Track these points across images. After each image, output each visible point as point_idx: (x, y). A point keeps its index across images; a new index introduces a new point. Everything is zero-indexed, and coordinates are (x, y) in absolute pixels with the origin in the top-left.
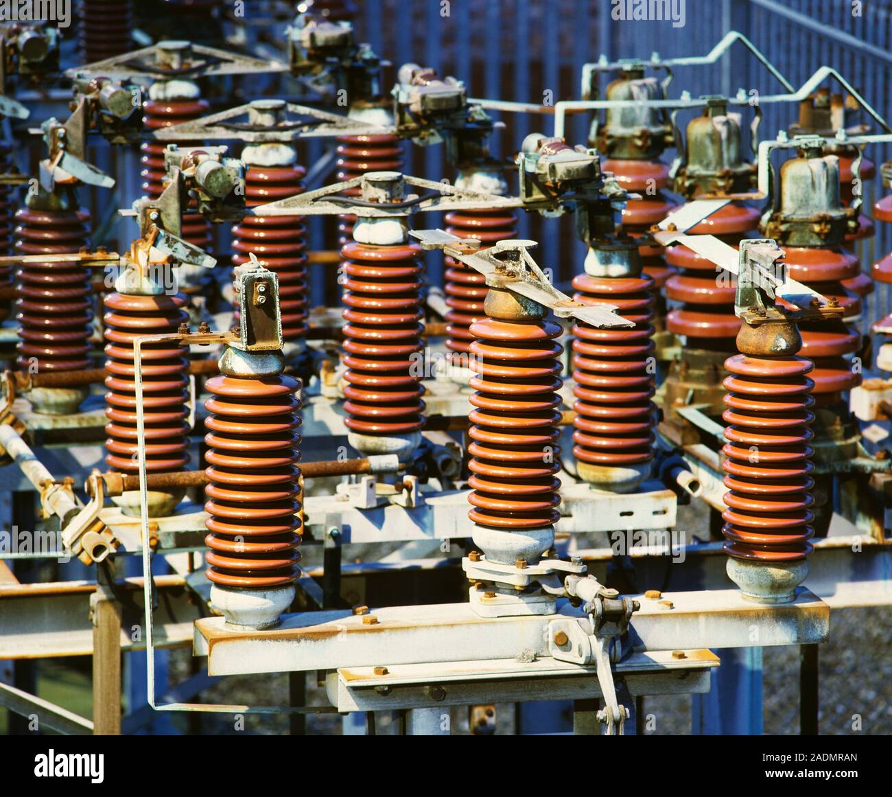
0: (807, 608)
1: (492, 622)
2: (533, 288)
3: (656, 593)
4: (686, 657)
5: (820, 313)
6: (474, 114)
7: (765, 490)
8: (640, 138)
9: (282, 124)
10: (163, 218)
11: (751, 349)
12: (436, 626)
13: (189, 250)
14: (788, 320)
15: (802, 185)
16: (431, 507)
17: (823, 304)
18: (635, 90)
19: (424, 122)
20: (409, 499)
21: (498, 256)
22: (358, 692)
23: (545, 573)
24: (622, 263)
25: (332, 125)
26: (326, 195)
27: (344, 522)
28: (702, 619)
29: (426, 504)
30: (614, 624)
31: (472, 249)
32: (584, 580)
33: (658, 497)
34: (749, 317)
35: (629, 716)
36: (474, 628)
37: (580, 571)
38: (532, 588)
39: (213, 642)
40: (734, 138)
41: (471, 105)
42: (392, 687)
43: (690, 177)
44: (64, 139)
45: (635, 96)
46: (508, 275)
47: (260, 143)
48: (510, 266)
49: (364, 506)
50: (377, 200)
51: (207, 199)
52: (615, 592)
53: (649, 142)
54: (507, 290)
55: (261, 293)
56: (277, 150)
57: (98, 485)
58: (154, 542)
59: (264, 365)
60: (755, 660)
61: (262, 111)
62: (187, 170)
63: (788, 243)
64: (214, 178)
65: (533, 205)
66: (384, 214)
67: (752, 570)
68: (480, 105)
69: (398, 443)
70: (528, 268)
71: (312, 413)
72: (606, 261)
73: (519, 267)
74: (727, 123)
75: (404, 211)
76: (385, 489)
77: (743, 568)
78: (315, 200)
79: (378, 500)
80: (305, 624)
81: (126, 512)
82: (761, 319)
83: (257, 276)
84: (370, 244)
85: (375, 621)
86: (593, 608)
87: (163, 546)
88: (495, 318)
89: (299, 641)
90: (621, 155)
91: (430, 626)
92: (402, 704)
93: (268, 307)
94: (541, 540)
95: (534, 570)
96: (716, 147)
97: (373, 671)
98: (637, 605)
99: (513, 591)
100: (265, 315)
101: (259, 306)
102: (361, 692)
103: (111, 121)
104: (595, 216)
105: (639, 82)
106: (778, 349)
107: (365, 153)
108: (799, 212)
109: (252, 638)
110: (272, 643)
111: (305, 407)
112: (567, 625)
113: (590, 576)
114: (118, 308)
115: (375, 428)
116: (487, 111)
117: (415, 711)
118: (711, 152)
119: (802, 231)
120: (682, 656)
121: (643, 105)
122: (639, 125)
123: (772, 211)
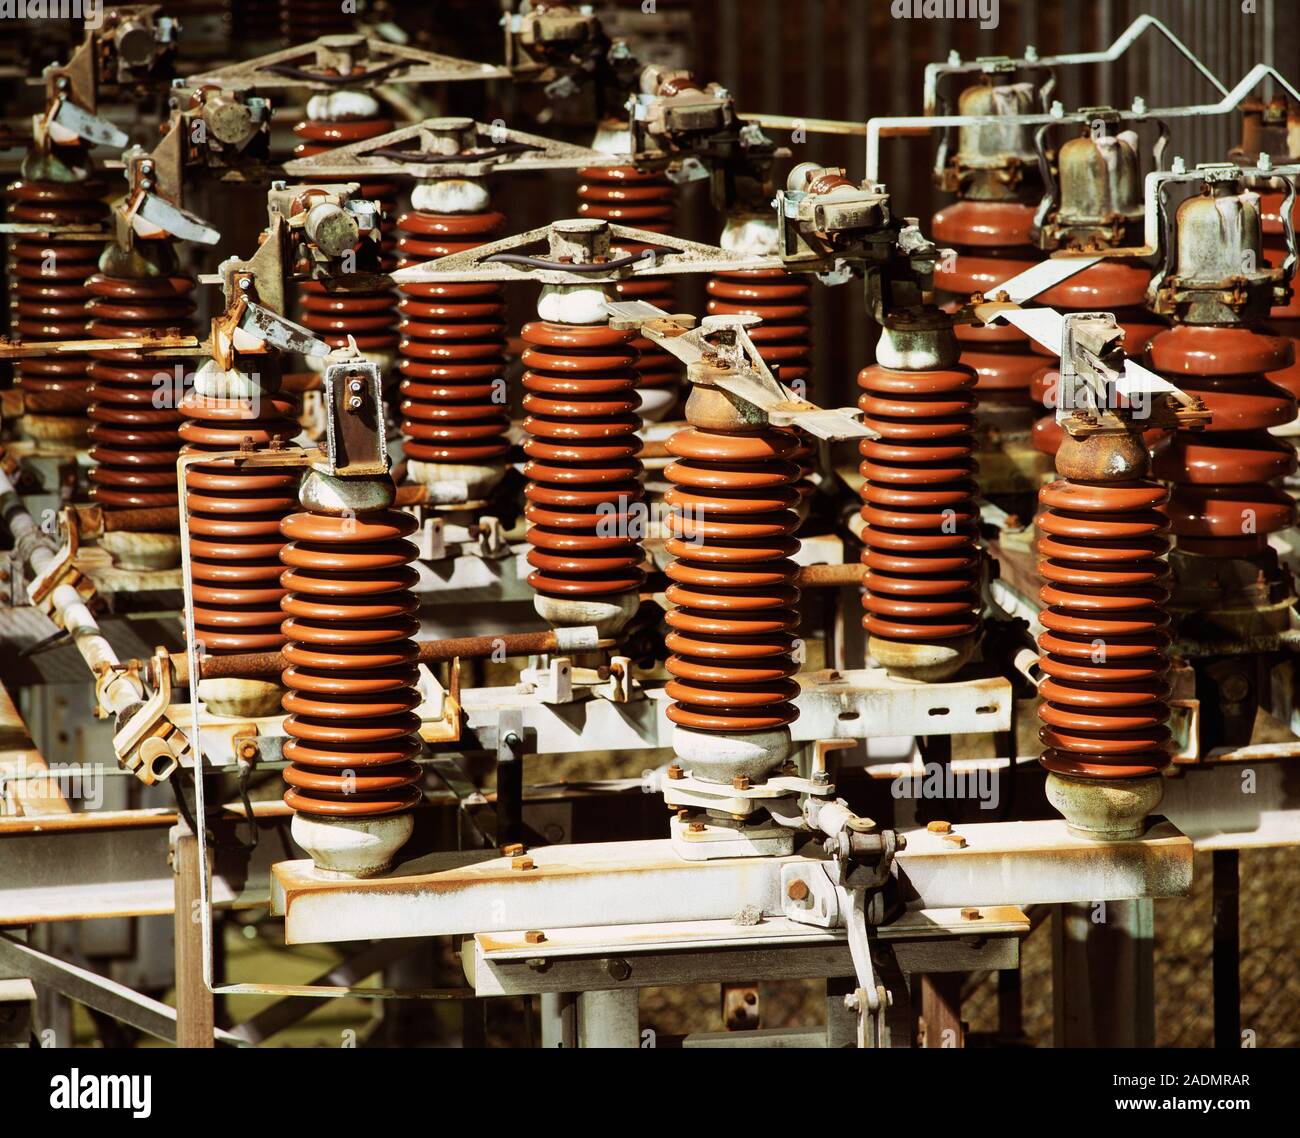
0: (1160, 847)
1: (699, 867)
2: (752, 384)
3: (944, 824)
4: (980, 917)
5: (1177, 419)
6: (747, 136)
7: (1098, 676)
8: (1006, 169)
9: (468, 153)
10: (258, 285)
11: (1076, 472)
12: (618, 872)
13: (291, 333)
14: (1128, 430)
15: (1206, 236)
16: (653, 701)
17: (1183, 406)
18: (1000, 101)
19: (675, 148)
20: (620, 690)
21: (709, 338)
22: (503, 967)
23: (775, 795)
24: (928, 350)
25: (541, 153)
26: (498, 253)
27: (527, 723)
28: (1006, 862)
29: (646, 697)
30: (870, 870)
31: (681, 328)
32: (830, 805)
33: (984, 687)
34: (1073, 425)
35: (891, 1002)
36: (672, 875)
37: (825, 793)
38: (756, 818)
39: (293, 894)
40: (1126, 168)
41: (746, 123)
42: (551, 960)
43: (1062, 226)
44: (151, 175)
45: (1000, 109)
46: (718, 366)
47: (436, 180)
48: (723, 353)
49: (554, 700)
50: (571, 260)
51: (324, 259)
52: (870, 823)
53: (1020, 176)
54: (716, 388)
55: (356, 393)
56: (461, 189)
57: (163, 671)
58: (250, 753)
59: (362, 497)
60: (1142, 924)
61: (440, 133)
62: (295, 218)
63: (1186, 319)
64: (328, 229)
65: (797, 265)
66: (580, 279)
67: (1079, 791)
68: (759, 123)
69: (604, 610)
70: (747, 356)
71: (514, 567)
72: (905, 346)
73: (735, 355)
74: (1117, 146)
75: (608, 276)
76: (584, 676)
77: (1066, 788)
78: (482, 260)
79: (575, 691)
80: (429, 869)
81: (212, 710)
82: (1089, 427)
83: (350, 368)
84: (560, 322)
85: (529, 866)
86: (837, 846)
87: (264, 758)
88: (700, 429)
89: (416, 894)
90: (979, 196)
91: (608, 873)
92: (568, 985)
93: (366, 412)
94: (769, 748)
95: (759, 791)
96: (1101, 182)
97: (524, 937)
98: (902, 842)
99: (731, 822)
100: (361, 424)
101: (353, 411)
102: (508, 967)
103: (221, 149)
104: (893, 282)
105: (1006, 89)
106: (1115, 472)
107: (618, 195)
108: (1202, 275)
109: (348, 889)
110: (378, 897)
111: (504, 558)
112: (808, 871)
113: (839, 800)
114: (198, 416)
115: (571, 588)
116: (765, 131)
117: (588, 994)
118: (1093, 189)
119: (1206, 302)
120: (975, 916)
121: (1012, 122)
122: (1002, 151)
123: (1164, 274)
